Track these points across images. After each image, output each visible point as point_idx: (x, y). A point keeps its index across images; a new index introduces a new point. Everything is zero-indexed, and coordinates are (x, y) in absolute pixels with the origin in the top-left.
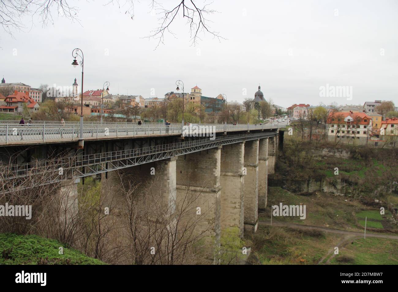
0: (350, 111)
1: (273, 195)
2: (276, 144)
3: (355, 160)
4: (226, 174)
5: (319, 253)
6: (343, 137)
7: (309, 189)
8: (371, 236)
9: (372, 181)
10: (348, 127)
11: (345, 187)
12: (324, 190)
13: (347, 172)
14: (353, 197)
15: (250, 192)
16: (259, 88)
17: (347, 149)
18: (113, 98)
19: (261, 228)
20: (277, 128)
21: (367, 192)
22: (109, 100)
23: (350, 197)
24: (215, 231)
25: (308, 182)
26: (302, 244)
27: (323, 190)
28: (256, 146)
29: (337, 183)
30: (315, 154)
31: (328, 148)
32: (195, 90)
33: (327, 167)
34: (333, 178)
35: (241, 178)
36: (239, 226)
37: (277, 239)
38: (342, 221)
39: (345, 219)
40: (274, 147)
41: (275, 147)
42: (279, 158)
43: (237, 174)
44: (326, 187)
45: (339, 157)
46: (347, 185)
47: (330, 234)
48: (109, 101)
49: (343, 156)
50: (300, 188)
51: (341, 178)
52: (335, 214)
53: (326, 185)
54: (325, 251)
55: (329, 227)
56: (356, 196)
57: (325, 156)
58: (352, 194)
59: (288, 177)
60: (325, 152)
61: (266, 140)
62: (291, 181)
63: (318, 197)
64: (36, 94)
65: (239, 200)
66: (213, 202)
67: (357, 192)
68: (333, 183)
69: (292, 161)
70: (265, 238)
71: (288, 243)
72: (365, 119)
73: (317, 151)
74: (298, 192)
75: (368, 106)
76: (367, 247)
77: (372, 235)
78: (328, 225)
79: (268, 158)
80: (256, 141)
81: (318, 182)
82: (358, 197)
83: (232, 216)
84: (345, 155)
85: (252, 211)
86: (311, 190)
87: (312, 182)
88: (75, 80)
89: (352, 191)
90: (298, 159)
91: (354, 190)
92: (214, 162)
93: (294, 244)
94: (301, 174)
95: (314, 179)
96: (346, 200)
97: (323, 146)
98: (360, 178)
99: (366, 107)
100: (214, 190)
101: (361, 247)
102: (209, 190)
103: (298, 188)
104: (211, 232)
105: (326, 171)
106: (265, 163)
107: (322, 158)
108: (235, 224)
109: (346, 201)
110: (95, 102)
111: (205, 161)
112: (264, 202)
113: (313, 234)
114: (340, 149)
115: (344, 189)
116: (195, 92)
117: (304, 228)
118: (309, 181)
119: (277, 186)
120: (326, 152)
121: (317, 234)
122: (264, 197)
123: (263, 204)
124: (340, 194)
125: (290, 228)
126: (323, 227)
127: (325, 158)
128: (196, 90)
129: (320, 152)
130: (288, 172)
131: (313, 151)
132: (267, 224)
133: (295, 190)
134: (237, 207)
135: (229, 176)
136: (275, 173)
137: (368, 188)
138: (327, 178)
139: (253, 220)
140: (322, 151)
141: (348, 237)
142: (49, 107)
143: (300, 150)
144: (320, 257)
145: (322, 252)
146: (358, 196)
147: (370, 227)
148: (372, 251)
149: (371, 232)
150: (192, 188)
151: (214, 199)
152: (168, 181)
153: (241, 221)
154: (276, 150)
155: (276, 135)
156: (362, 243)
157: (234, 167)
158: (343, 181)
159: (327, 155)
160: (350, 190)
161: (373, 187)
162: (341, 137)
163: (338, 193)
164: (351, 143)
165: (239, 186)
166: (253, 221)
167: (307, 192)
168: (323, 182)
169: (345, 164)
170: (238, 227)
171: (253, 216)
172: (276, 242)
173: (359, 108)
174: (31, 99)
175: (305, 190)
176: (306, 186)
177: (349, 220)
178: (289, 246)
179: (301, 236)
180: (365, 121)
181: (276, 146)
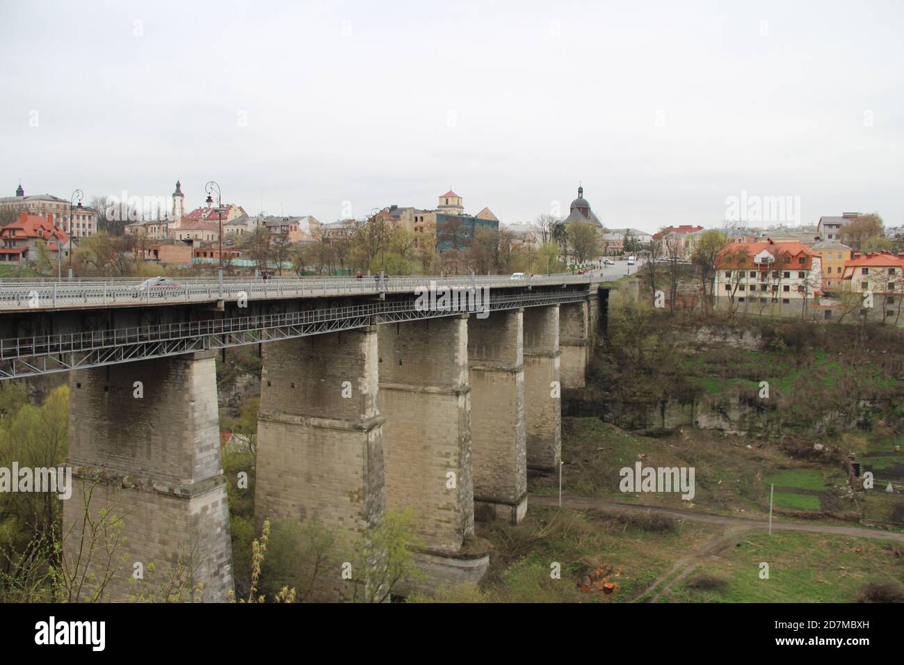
0: (769, 239)
1: (579, 437)
2: (589, 319)
3: (774, 353)
4: (426, 389)
5: (652, 568)
6: (752, 299)
7: (666, 421)
8: (788, 528)
9: (810, 402)
10: (764, 275)
11: (748, 417)
12: (699, 424)
13: (753, 381)
14: (766, 439)
15: (503, 430)
16: (580, 191)
17: (753, 327)
18: (250, 223)
19: (535, 512)
20: (588, 282)
21: (798, 425)
22: (240, 227)
23: (759, 438)
24: (366, 519)
25: (662, 405)
26: (618, 548)
27: (697, 422)
28: (515, 323)
29: (730, 407)
30: (681, 339)
31: (709, 325)
32: (447, 200)
33: (707, 370)
34: (720, 395)
35: (458, 399)
36: (457, 508)
37: (562, 537)
38: (729, 494)
39: (737, 489)
40: (582, 326)
41: (587, 325)
42: (596, 351)
43: (450, 388)
44: (704, 417)
45: (736, 346)
46: (753, 412)
47: (692, 526)
48: (240, 231)
49: (745, 343)
50: (646, 419)
51: (738, 394)
52: (714, 478)
53: (704, 411)
54: (666, 565)
55: (693, 509)
56: (773, 436)
57: (704, 344)
58: (765, 431)
59: (616, 394)
60: (702, 335)
61: (553, 310)
62: (623, 403)
63: (683, 439)
64: (84, 218)
65: (457, 449)
66: (359, 452)
67: (776, 426)
68: (721, 407)
69: (626, 357)
70: (536, 535)
71: (585, 545)
72: (801, 256)
73: (684, 333)
74: (639, 429)
75: (827, 227)
76: (770, 554)
77: (789, 526)
78: (692, 504)
79: (559, 353)
80: (514, 313)
81: (686, 406)
82: (778, 438)
83: (442, 485)
84: (750, 341)
85: (508, 473)
86: (670, 424)
87: (672, 404)
88: (178, 185)
89: (765, 426)
90: (641, 352)
91: (768, 421)
92: (359, 362)
93: (599, 549)
94: (647, 387)
95: (675, 398)
96: (749, 446)
97: (698, 322)
98: (782, 395)
99: (822, 228)
100: (360, 425)
101: (756, 554)
102: (349, 425)
103: (640, 418)
104: (356, 521)
105: (705, 378)
106: (552, 364)
107: (696, 350)
108: (448, 503)
109: (747, 449)
110: (210, 233)
111: (340, 361)
112: (552, 452)
113: (651, 525)
114: (737, 326)
115: (746, 420)
116: (447, 203)
117: (631, 512)
118: (664, 402)
119: (591, 416)
120: (705, 334)
121: (660, 524)
122: (552, 440)
123: (550, 457)
124: (738, 433)
125: (601, 513)
126: (681, 509)
127: (703, 349)
128: (450, 199)
129: (692, 335)
130: (616, 382)
131: (676, 333)
132: (553, 504)
133: (632, 424)
134: (453, 464)
135: (433, 393)
136: (586, 386)
137: (801, 416)
138: (705, 396)
139: (512, 494)
140: (696, 333)
141: (733, 530)
142: (91, 247)
143: (645, 332)
144: (651, 577)
145: (659, 565)
146: (777, 436)
147: (790, 507)
148: (780, 564)
149: (791, 519)
150: (315, 421)
151: (361, 446)
152: (192, 404)
153: (462, 496)
154: (589, 332)
155: (587, 299)
156: (761, 544)
157: (444, 372)
158: (743, 400)
159: (709, 343)
160: (761, 422)
161: (811, 415)
162: (748, 300)
163: (732, 430)
164: (766, 313)
165: (455, 415)
166: (512, 497)
167: (661, 429)
168: (697, 405)
169: (749, 362)
170: (455, 510)
171: (512, 484)
172: (559, 544)
173: (806, 231)
174: (58, 230)
175: (657, 425)
176: (657, 414)
177: (743, 492)
178: (587, 554)
179: (621, 530)
180: (802, 260)
181: (589, 325)
